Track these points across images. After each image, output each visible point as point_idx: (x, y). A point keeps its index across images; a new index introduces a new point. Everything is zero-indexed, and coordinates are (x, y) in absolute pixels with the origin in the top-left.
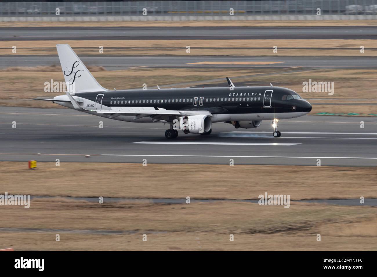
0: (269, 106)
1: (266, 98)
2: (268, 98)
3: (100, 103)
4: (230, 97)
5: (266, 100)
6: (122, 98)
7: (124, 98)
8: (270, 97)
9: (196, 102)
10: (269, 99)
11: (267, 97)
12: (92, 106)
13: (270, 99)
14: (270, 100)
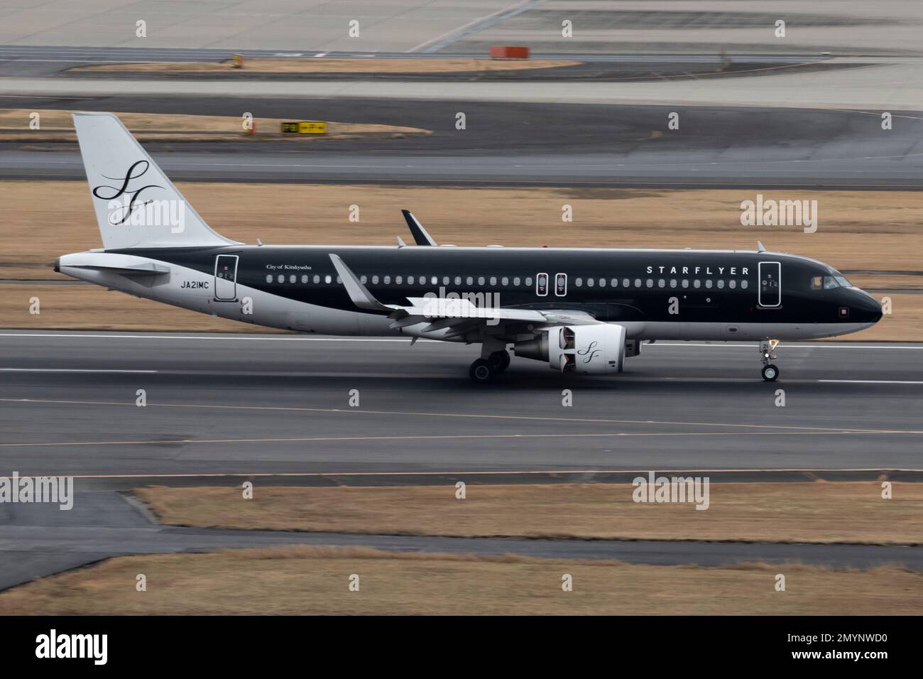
0: (776, 304)
1: (765, 283)
2: (773, 284)
3: (232, 280)
4: (650, 276)
5: (765, 289)
6: (302, 268)
7: (310, 268)
8: (777, 282)
9: (545, 286)
10: (775, 285)
11: (768, 280)
12: (201, 285)
13: (778, 285)
14: (778, 288)
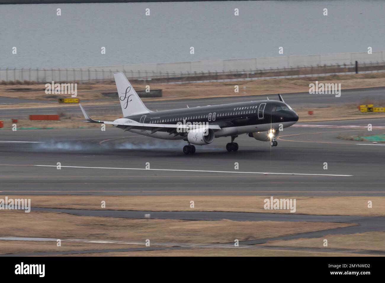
0: (262, 117)
4: (234, 111)
5: (260, 113)
6: (158, 118)
8: (263, 109)
9: (210, 118)
11: (261, 110)
14: (263, 112)
